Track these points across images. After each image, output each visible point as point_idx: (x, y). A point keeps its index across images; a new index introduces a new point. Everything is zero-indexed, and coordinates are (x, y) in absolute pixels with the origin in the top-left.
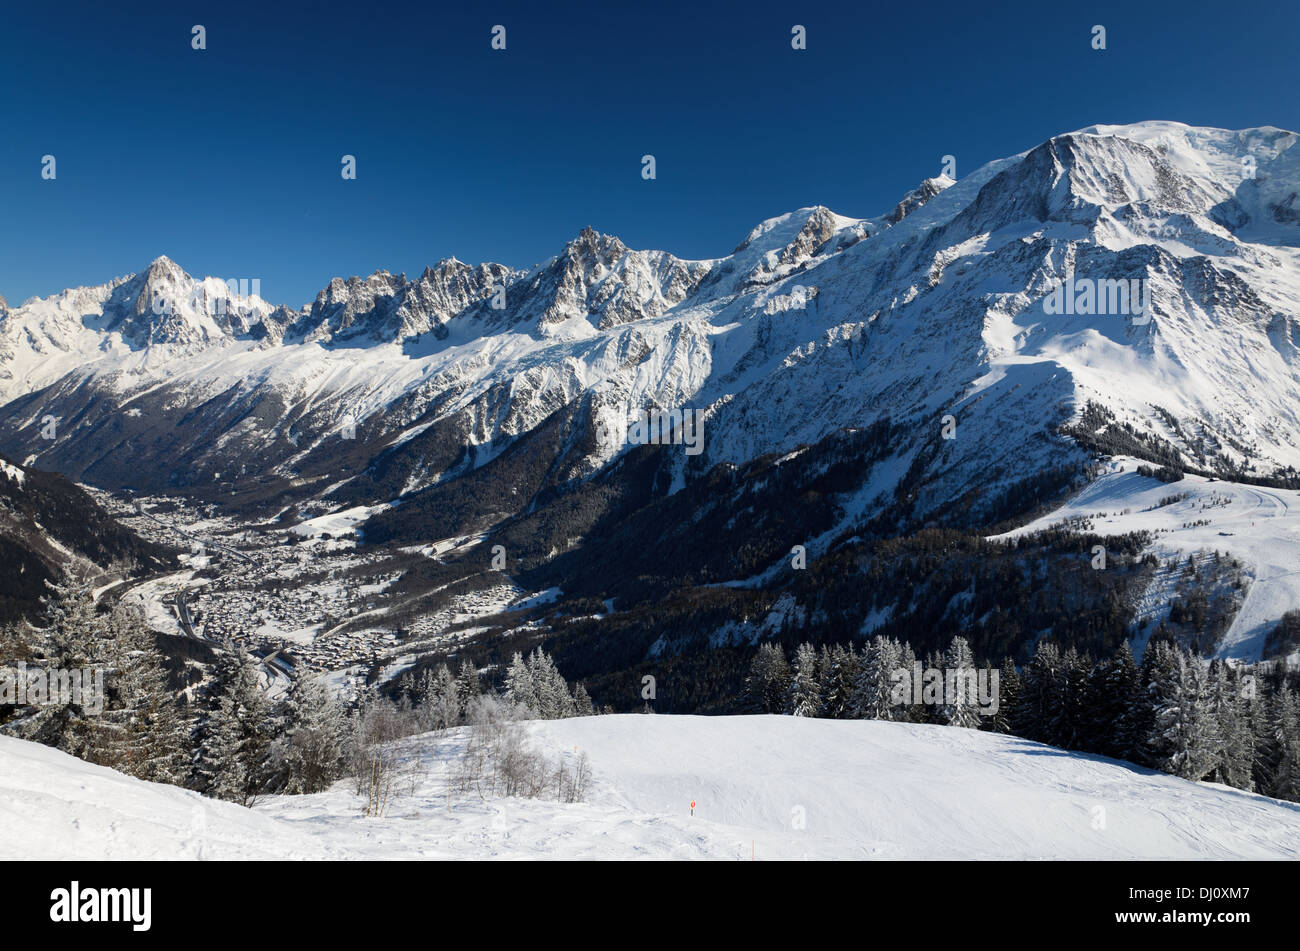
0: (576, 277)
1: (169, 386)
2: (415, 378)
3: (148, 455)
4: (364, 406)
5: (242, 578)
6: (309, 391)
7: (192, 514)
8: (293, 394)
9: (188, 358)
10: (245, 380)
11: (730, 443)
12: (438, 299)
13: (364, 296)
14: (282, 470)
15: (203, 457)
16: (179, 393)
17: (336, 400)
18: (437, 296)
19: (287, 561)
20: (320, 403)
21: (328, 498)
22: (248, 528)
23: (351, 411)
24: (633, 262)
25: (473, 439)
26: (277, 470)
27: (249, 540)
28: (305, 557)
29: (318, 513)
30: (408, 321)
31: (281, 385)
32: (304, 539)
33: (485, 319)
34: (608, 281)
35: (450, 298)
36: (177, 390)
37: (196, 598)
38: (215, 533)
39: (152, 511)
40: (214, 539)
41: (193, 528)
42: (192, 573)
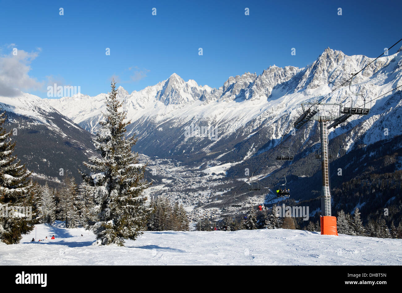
0: (323, 69)
1: (172, 120)
2: (256, 114)
3: (163, 144)
4: (237, 125)
5: (179, 188)
6: (217, 120)
7: (172, 165)
8: (212, 121)
9: (179, 109)
10: (196, 116)
11: (374, 136)
12: (268, 82)
13: (240, 83)
14: (206, 149)
15: (180, 145)
16: (175, 122)
17: (227, 123)
18: (267, 81)
19: (197, 182)
20: (221, 124)
21: (219, 160)
22: (189, 170)
23: (232, 127)
24: (348, 61)
25: (274, 137)
26: (204, 149)
27: (187, 174)
28: (204, 181)
29: (214, 165)
30: (256, 91)
31: (208, 118)
32: (206, 175)
33: (287, 89)
34: (336, 70)
35: (273, 81)
36: (174, 121)
37: (161, 194)
38: (177, 172)
39: (160, 164)
40: (176, 174)
41: (170, 170)
42: (164, 185)
